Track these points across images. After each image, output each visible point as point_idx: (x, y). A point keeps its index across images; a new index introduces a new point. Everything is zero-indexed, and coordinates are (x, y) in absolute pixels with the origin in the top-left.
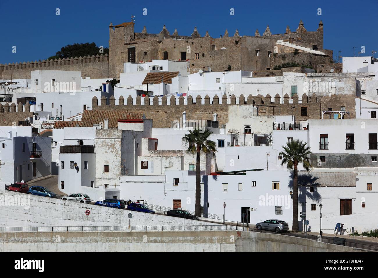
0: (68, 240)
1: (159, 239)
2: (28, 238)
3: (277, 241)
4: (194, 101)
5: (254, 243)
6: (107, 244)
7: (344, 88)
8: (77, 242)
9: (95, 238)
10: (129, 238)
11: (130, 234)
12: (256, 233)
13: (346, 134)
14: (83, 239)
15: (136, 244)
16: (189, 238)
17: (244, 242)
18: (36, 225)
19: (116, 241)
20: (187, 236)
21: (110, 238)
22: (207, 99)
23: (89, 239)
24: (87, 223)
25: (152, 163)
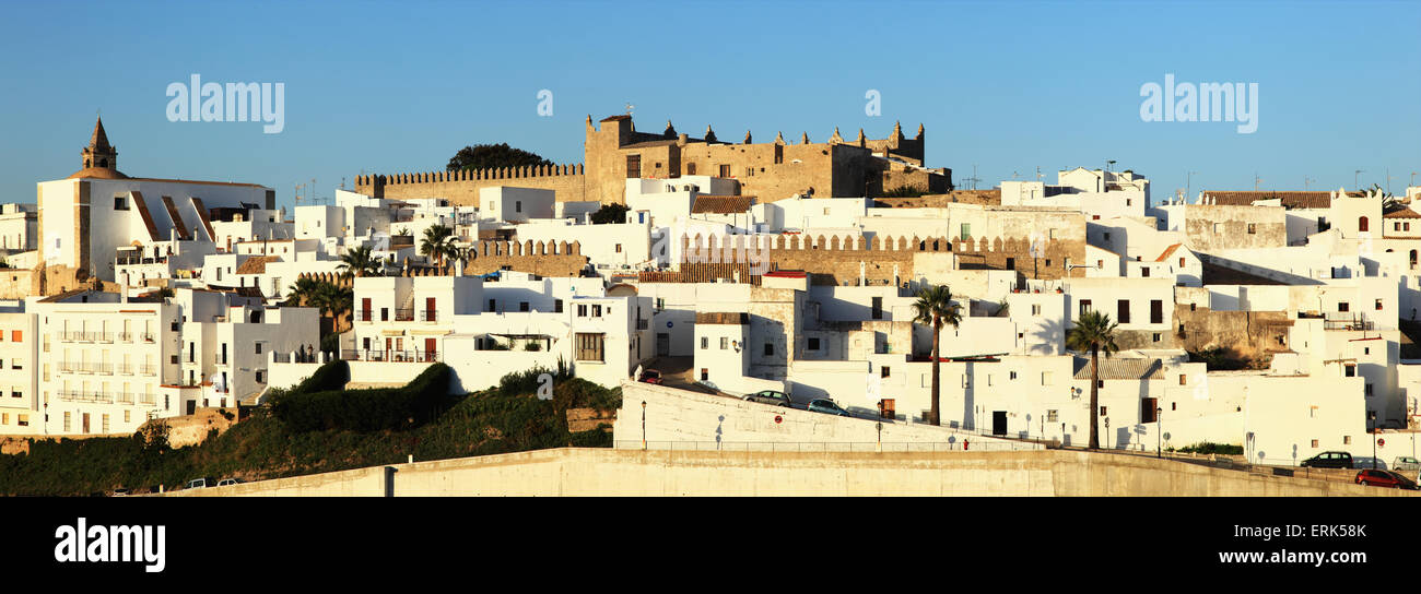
0: (774, 463)
1: (929, 462)
2: (706, 460)
3: (1124, 465)
4: (815, 243)
5: (1085, 468)
6: (844, 470)
7: (1068, 230)
8: (790, 468)
9: (822, 461)
10: (877, 461)
11: (880, 455)
12: (1088, 453)
13: (1128, 301)
14: (800, 462)
15: (890, 470)
16: (978, 461)
17: (1069, 466)
18: (692, 438)
19: (856, 466)
20: (975, 458)
21: (846, 461)
22: (835, 240)
23: (810, 462)
24: (778, 436)
25: (827, 340)
